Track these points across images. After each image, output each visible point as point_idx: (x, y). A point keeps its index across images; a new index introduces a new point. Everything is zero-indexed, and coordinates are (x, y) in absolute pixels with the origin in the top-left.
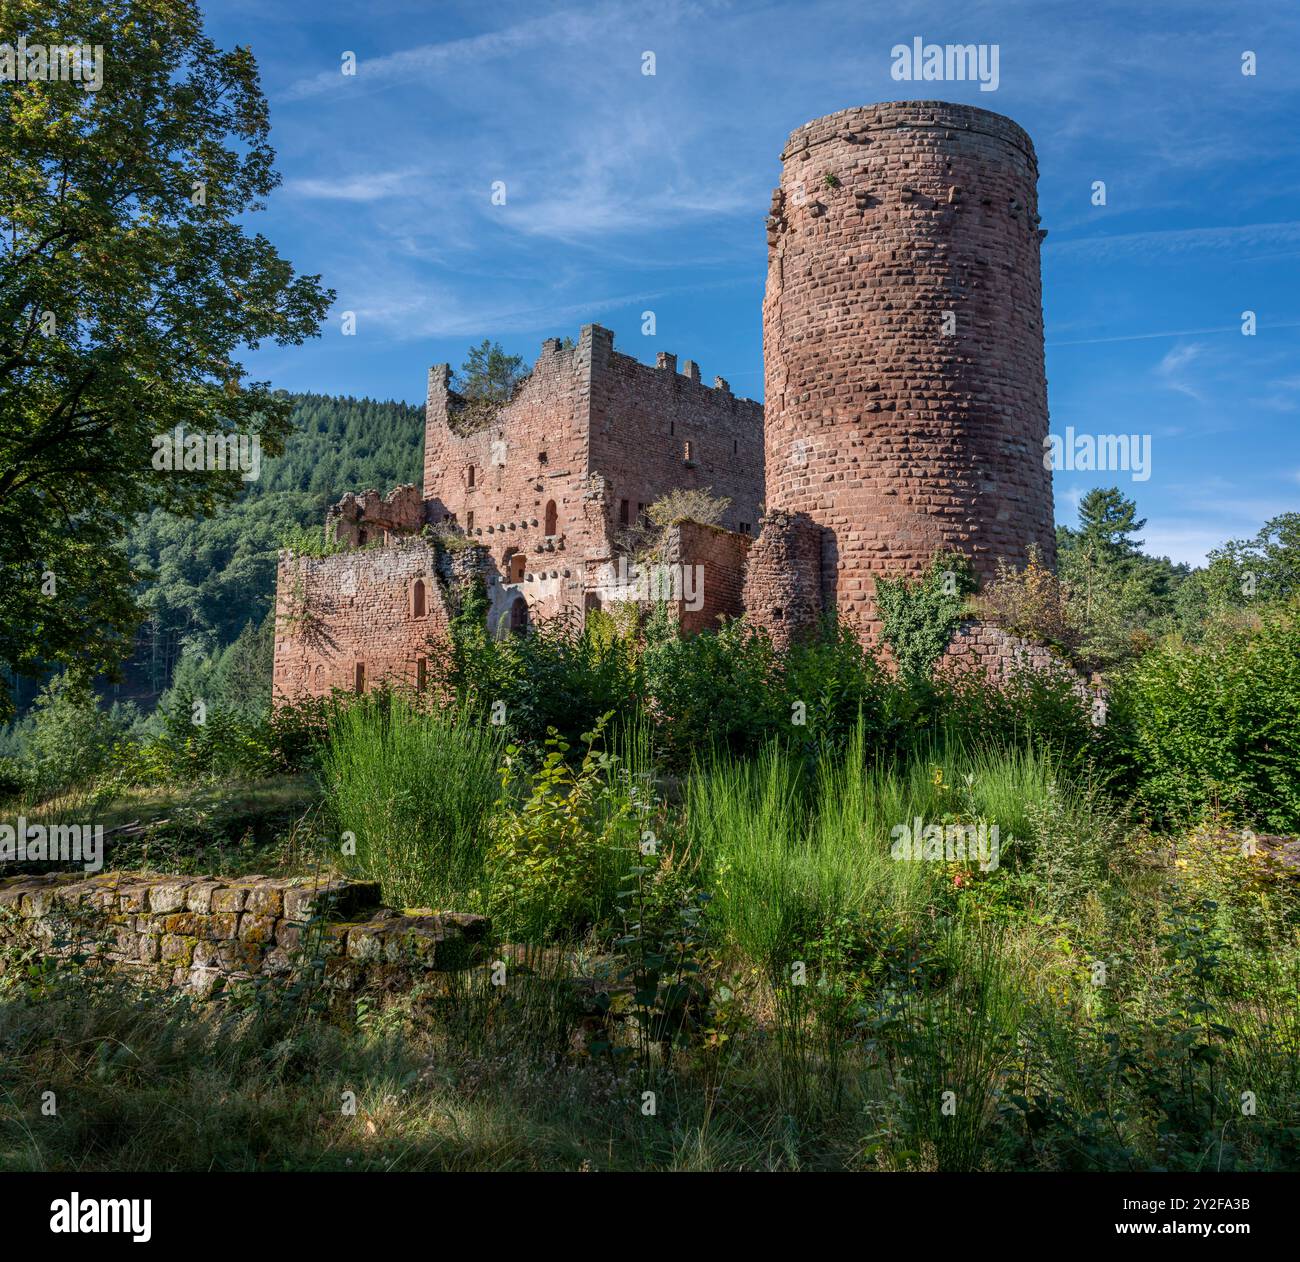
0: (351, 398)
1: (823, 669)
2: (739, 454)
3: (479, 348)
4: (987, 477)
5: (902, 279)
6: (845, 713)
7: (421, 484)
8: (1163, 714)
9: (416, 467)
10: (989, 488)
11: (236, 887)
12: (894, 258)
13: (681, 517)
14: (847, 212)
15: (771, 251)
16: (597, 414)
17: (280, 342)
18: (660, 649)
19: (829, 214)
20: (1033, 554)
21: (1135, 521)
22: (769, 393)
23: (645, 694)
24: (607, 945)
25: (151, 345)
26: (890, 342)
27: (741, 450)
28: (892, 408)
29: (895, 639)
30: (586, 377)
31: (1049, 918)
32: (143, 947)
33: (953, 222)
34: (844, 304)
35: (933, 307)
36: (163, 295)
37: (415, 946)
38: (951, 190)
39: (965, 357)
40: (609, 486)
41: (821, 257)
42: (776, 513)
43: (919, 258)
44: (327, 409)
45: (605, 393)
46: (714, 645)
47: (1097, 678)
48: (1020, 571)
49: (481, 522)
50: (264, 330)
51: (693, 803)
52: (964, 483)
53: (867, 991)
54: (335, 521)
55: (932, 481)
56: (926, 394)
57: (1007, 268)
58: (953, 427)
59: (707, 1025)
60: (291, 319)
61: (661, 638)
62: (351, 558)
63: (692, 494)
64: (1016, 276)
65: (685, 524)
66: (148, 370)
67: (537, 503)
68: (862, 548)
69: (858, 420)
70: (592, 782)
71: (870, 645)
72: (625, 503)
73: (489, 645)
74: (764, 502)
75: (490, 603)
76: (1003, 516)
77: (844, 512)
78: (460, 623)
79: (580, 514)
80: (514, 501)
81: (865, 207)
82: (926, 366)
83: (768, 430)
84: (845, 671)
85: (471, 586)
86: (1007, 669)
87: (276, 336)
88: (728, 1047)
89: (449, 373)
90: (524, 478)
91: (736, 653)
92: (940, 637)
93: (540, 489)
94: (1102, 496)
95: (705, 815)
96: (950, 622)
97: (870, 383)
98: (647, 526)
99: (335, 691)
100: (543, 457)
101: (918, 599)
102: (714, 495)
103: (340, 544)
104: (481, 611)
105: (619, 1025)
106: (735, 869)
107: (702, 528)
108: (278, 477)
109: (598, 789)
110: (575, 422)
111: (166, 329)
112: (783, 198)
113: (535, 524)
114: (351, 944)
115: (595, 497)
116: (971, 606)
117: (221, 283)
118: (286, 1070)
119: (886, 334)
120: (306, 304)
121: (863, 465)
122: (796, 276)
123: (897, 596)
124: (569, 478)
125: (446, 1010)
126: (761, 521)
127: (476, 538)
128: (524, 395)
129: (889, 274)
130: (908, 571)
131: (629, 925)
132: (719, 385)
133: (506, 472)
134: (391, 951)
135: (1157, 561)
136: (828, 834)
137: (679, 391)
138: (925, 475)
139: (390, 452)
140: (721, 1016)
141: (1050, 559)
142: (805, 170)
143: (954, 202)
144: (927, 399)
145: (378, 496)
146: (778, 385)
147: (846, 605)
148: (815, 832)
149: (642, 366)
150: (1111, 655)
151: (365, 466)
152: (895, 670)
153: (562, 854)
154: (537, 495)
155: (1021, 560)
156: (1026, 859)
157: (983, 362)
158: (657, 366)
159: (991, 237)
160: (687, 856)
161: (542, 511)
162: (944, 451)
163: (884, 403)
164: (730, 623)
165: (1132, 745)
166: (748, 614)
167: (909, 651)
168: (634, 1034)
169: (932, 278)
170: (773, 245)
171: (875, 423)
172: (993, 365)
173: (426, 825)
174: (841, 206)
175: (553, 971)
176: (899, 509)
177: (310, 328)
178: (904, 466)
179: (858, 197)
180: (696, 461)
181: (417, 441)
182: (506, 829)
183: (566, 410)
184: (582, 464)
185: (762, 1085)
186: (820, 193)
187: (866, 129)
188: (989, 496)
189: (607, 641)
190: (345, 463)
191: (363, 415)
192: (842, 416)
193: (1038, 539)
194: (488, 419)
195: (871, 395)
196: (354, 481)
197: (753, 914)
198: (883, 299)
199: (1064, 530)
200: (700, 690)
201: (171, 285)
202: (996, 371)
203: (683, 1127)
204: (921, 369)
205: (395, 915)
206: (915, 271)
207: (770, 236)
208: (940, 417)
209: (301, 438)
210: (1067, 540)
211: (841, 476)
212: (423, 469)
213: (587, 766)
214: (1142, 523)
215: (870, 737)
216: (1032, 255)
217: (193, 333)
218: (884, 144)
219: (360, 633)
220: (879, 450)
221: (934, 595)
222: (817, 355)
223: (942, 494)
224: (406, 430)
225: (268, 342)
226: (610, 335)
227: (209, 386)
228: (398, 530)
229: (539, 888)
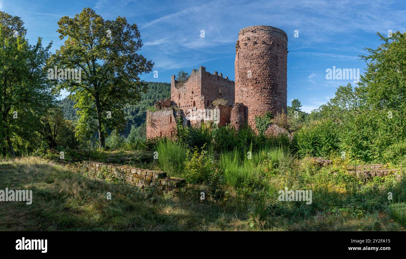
0: (157, 82)
1: (245, 134)
2: (230, 91)
3: (180, 72)
4: (276, 97)
5: (262, 58)
6: (249, 142)
7: (170, 98)
8: (301, 139)
9: (169, 95)
10: (276, 99)
11: (145, 171)
12: (260, 54)
13: (219, 104)
14: (252, 45)
15: (236, 52)
16: (203, 84)
17: (146, 73)
18: (215, 130)
19: (248, 45)
20: (283, 111)
21: (300, 105)
22: (236, 79)
23: (212, 138)
24: (206, 184)
25: (126, 75)
26: (259, 70)
27: (231, 91)
28: (259, 83)
29: (258, 127)
30: (201, 76)
31: (281, 175)
32: (131, 179)
33: (272, 48)
34: (250, 62)
35: (267, 64)
36: (126, 67)
37: (173, 183)
38: (272, 42)
39: (273, 74)
40: (205, 98)
41: (246, 53)
42: (237, 103)
43: (265, 54)
44: (154, 84)
45: (204, 79)
46: (225, 129)
47: (292, 133)
48: (281, 114)
49: (181, 105)
50: (143, 71)
51: (221, 160)
52: (271, 98)
53: (251, 190)
54: (156, 105)
55: (266, 97)
56: (265, 80)
57: (281, 57)
58: (270, 87)
59: (224, 197)
60: (147, 69)
61: (215, 128)
62: (159, 112)
63: (221, 99)
64: (283, 59)
65: (220, 105)
66: (125, 80)
67: (192, 101)
68: (253, 110)
69: (253, 85)
70: (203, 156)
71: (254, 129)
72: (208, 101)
73: (184, 129)
74: (235, 101)
75: (183, 121)
76: (278, 104)
77: (250, 103)
78: (178, 124)
79: (200, 103)
80: (187, 101)
81: (255, 44)
82: (266, 75)
83: (236, 87)
84: (249, 134)
85: (180, 117)
86: (277, 133)
87: (145, 72)
88: (228, 200)
89: (175, 77)
90: (189, 97)
91: (229, 131)
92: (266, 127)
93: (192, 99)
94: (295, 101)
95: (223, 162)
96: (268, 124)
97: (255, 78)
98: (212, 106)
99: (157, 137)
100: (193, 92)
101: (263, 120)
102: (225, 100)
103: (157, 109)
104: (182, 122)
105: (209, 198)
106: (229, 171)
107: (223, 106)
108: (146, 97)
109: (204, 157)
110: (199, 85)
111: (127, 72)
112: (239, 42)
113: (191, 105)
114: (162, 182)
115: (202, 100)
116: (272, 121)
117: (135, 64)
118: (153, 202)
119: (258, 68)
120: (149, 66)
121: (253, 94)
122: (241, 57)
123: (259, 119)
124: (197, 96)
125: (178, 194)
126: (234, 105)
127: (181, 108)
128: (189, 80)
129: (259, 57)
130: (261, 114)
131: (210, 182)
132: (226, 78)
133: (186, 95)
134: (169, 184)
135: (304, 112)
136: (245, 164)
137: (218, 79)
138: (265, 96)
139: (165, 92)
140: (226, 196)
141: (286, 112)
142: (243, 37)
143: (272, 44)
144: (266, 81)
145: (163, 100)
146: (237, 78)
147: (250, 121)
148: (243, 164)
149: (211, 74)
150: (295, 129)
151: (161, 95)
152: (258, 133)
153: (198, 169)
154: (191, 100)
155: (281, 112)
156: (278, 166)
157: (276, 75)
158: (214, 74)
159: (279, 51)
160: (220, 169)
161: (193, 103)
162: (268, 91)
163: (258, 82)
164: (228, 125)
165: (297, 145)
166: (231, 123)
167: (261, 130)
168: (211, 199)
169: (267, 58)
170: (237, 51)
171: (256, 86)
172: (278, 75)
173: (174, 163)
174: (250, 44)
175: (197, 189)
176: (260, 102)
177: (150, 70)
178: (261, 94)
179: (254, 42)
180: (222, 93)
181: (169, 90)
182: (188, 164)
183: (197, 83)
184: (200, 93)
185: (233, 206)
186: (246, 41)
187: (255, 30)
188: (276, 100)
189: (205, 128)
190: (157, 94)
191: (160, 85)
192: (250, 84)
193: (284, 108)
194: (182, 85)
195: (255, 80)
196: (159, 98)
197: (232, 179)
198: (258, 62)
199: (289, 107)
200: (222, 137)
201: (128, 65)
202: (278, 77)
203: (220, 213)
204: (265, 76)
205: (169, 178)
206: (264, 57)
207: (236, 49)
208: (268, 85)
209: (149, 90)
210: (289, 109)
211: (249, 96)
212: (171, 95)
213: (202, 153)
214: (301, 106)
215: (253, 146)
216: (286, 55)
217: (132, 73)
218: (259, 33)
219: (160, 126)
220: (256, 91)
221: (265, 119)
222: (245, 72)
223: (268, 100)
224: (167, 88)
225: (143, 73)
226: (205, 68)
227: (135, 82)
228: (167, 107)
229: (194, 174)
